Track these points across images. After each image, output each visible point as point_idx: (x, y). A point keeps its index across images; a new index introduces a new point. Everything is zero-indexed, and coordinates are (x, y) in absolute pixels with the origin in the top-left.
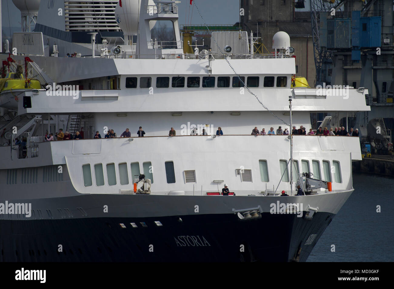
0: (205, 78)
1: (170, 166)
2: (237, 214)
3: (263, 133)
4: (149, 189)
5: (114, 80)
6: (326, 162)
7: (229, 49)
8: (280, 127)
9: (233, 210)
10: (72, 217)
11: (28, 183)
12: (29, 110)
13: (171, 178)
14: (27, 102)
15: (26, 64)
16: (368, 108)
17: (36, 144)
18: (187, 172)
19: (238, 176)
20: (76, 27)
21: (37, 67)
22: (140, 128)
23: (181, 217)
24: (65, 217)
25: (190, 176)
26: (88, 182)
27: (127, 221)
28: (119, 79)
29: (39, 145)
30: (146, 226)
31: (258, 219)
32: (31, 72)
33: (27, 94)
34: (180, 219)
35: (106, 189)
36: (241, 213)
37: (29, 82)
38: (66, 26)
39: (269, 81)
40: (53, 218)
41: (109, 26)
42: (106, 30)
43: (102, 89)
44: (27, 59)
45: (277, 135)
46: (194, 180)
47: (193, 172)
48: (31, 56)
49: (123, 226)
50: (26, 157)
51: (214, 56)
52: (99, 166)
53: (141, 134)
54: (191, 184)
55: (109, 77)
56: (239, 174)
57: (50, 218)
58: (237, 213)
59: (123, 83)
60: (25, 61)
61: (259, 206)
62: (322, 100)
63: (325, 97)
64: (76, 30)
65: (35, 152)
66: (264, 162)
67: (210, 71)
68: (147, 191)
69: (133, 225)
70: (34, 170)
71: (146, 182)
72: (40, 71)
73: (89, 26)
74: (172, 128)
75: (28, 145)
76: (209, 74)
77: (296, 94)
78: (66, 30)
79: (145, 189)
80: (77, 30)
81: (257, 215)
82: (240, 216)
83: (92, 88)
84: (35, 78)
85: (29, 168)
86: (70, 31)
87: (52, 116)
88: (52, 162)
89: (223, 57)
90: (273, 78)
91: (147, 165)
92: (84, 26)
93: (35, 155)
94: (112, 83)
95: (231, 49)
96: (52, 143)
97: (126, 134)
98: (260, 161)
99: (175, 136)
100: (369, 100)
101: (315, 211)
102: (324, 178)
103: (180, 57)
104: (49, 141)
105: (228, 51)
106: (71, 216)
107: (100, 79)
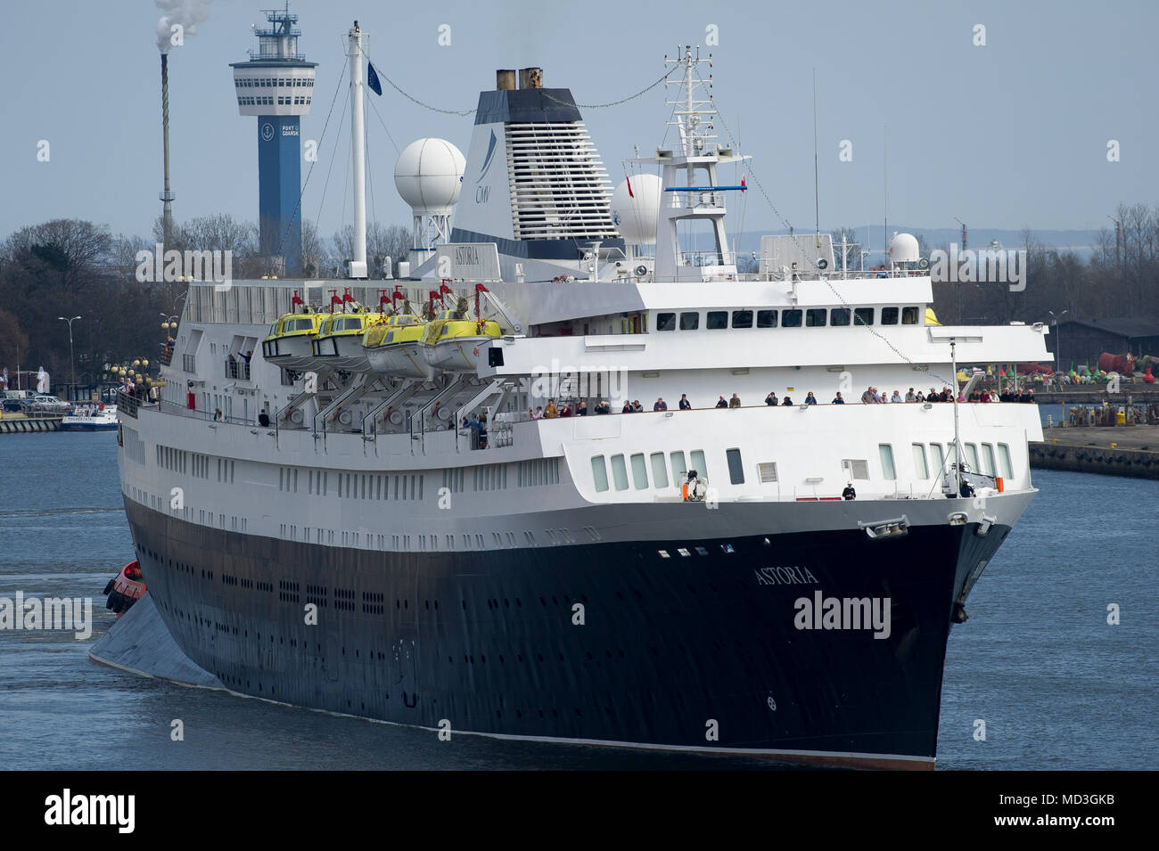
0: (785, 312)
1: (734, 456)
2: (865, 530)
3: (883, 400)
4: (704, 493)
5: (635, 318)
6: (988, 446)
7: (823, 265)
8: (912, 390)
9: (860, 523)
10: (573, 541)
11: (487, 489)
12: (499, 370)
13: (737, 476)
14: (496, 357)
15: (477, 295)
16: (1050, 357)
17: (507, 425)
18: (763, 466)
19: (847, 471)
20: (530, 232)
21: (497, 300)
22: (684, 396)
23: (768, 536)
24: (559, 544)
25: (769, 471)
26: (602, 485)
27: (672, 546)
28: (644, 316)
29: (515, 425)
30: (706, 553)
31: (902, 537)
32: (486, 308)
33: (496, 344)
34: (767, 540)
35: (633, 496)
36: (873, 528)
37: (483, 324)
38: (515, 231)
39: (890, 316)
40: (536, 546)
41: (588, 231)
42: (585, 237)
43: (611, 333)
44: (480, 288)
45: (906, 402)
46: (774, 478)
47: (773, 465)
48: (487, 283)
49: (664, 554)
50: (487, 447)
51: (800, 275)
52: (618, 458)
53: (684, 406)
54: (770, 485)
55: (625, 315)
56: (847, 467)
57: (531, 546)
58: (865, 528)
59: (652, 322)
60: (477, 290)
61: (904, 516)
62: (977, 344)
63: (980, 339)
64: (529, 239)
65: (505, 438)
66: (886, 448)
67: (795, 300)
68: (702, 497)
69: (684, 552)
70: (502, 467)
71: (698, 482)
72: (501, 306)
73: (554, 231)
74: (734, 395)
75: (489, 426)
76: (794, 305)
77: (934, 335)
78: (516, 238)
79: (698, 494)
80: (534, 238)
81: (899, 531)
82: (871, 534)
83: (590, 331)
84: (492, 318)
85: (488, 466)
86: (523, 239)
87: (522, 380)
88: (542, 454)
89: (816, 277)
90: (896, 310)
91: (699, 454)
92: (545, 232)
93: (505, 442)
94: (632, 324)
95: (826, 265)
96: (539, 421)
97: (660, 406)
98: (880, 445)
99: (740, 407)
100: (1050, 343)
101: (991, 522)
102: (984, 470)
103: (730, 278)
104: (534, 419)
105: (821, 268)
106: (570, 541)
107: (607, 318)
